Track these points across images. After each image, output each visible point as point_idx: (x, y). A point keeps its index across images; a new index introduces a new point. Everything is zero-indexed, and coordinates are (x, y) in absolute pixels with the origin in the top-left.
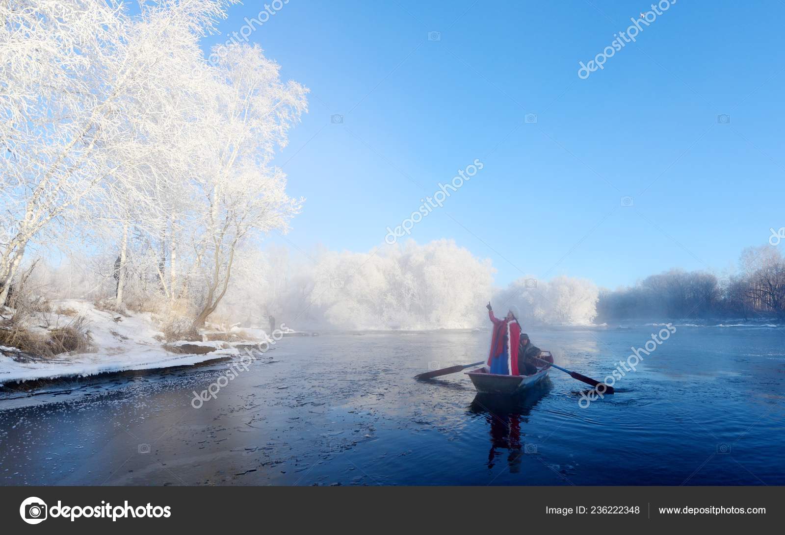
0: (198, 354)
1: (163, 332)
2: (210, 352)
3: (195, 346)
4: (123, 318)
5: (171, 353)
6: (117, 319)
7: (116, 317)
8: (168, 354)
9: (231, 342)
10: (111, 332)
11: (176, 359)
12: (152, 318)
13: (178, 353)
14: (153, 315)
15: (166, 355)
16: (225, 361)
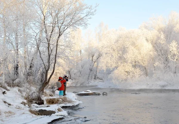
0: (46, 115)
1: (26, 99)
2: (53, 114)
3: (45, 110)
4: (6, 91)
5: (34, 115)
6: (4, 93)
7: (3, 91)
8: (33, 116)
9: (59, 104)
10: (3, 101)
11: (37, 119)
12: (19, 90)
13: (37, 115)
14: (19, 88)
15: (31, 116)
16: (61, 120)
